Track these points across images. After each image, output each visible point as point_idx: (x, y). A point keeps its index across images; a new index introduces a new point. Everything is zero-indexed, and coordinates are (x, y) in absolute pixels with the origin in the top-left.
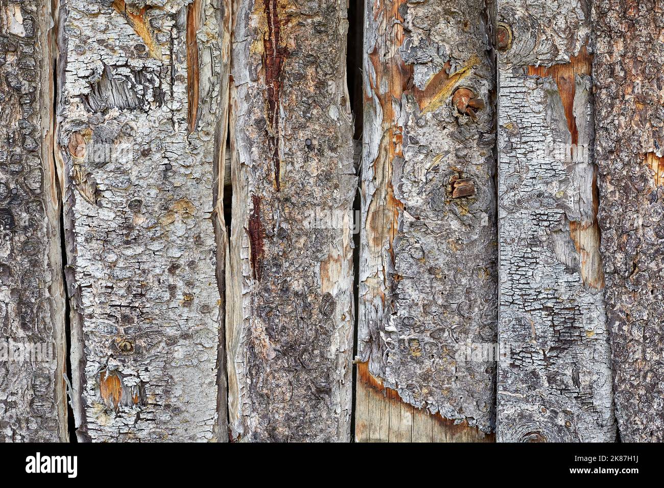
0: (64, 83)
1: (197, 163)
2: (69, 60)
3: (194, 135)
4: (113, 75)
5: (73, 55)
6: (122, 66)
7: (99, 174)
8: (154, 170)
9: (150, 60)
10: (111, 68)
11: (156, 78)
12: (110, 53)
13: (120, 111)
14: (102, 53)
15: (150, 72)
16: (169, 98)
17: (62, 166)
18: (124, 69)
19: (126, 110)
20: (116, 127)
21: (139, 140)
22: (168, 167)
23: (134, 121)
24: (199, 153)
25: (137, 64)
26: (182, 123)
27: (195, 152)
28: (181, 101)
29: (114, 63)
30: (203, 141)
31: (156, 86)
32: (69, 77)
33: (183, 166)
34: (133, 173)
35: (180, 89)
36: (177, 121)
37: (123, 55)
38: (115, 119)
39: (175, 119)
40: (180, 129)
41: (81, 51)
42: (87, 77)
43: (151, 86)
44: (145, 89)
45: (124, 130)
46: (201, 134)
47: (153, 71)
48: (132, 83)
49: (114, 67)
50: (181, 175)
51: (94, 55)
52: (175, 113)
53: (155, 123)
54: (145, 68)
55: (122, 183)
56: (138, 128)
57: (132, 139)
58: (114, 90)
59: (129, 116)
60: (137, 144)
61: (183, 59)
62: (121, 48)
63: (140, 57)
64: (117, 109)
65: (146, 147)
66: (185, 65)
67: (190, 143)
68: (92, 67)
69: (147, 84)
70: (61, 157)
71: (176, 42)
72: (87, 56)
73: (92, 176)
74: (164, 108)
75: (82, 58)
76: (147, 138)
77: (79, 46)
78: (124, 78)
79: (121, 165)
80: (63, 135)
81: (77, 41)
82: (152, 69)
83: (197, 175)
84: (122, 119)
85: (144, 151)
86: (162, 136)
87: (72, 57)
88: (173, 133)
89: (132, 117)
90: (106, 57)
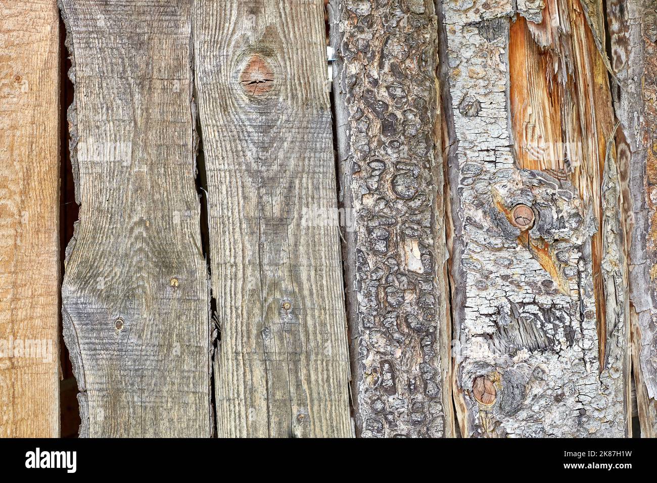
0: (463, 320)
1: (609, 404)
2: (468, 295)
3: (605, 373)
4: (520, 314)
5: (473, 290)
6: (529, 303)
7: (510, 423)
8: (568, 417)
9: (558, 296)
10: (517, 305)
11: (565, 315)
12: (516, 289)
13: (530, 352)
14: (507, 289)
15: (560, 309)
16: (580, 336)
17: (463, 410)
18: (532, 306)
19: (536, 352)
20: (527, 371)
21: (552, 384)
22: (582, 412)
23: (545, 363)
24: (610, 393)
25: (545, 300)
26: (594, 363)
27: (607, 392)
28: (591, 339)
29: (521, 301)
30: (614, 379)
31: (566, 324)
32: (469, 314)
33: (597, 410)
34: (547, 420)
35: (590, 326)
36: (588, 360)
37: (530, 291)
38: (525, 361)
39: (587, 358)
40: (592, 368)
41: (482, 286)
42: (491, 315)
43: (561, 325)
44: (556, 328)
45: (536, 374)
46: (611, 371)
47: (563, 307)
48: (541, 322)
49: (520, 304)
50: (595, 419)
51: (498, 291)
52: (587, 352)
53: (566, 364)
54: (554, 305)
55: (535, 432)
56: (550, 371)
57: (544, 383)
58: (521, 329)
59: (539, 359)
60: (549, 389)
61: (591, 293)
62: (528, 284)
63: (548, 294)
64: (526, 350)
65: (559, 392)
66: (593, 300)
67: (602, 383)
68: (496, 305)
69: (557, 322)
70: (462, 401)
71: (583, 275)
72: (490, 291)
73: (502, 425)
74: (576, 348)
75: (484, 294)
76: (559, 381)
77: (480, 281)
78: (533, 317)
79: (533, 413)
80: (465, 377)
81: (478, 275)
82: (561, 306)
83: (610, 418)
84: (533, 361)
85: (557, 396)
86: (574, 378)
87: (471, 292)
88: (585, 374)
89: (543, 359)
90: (511, 293)
